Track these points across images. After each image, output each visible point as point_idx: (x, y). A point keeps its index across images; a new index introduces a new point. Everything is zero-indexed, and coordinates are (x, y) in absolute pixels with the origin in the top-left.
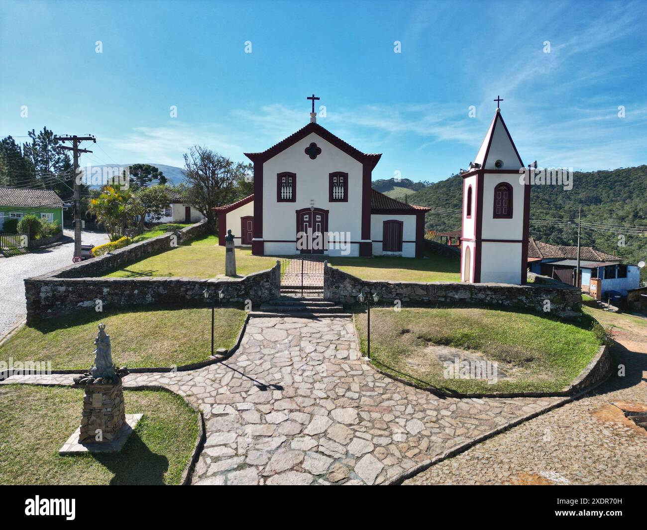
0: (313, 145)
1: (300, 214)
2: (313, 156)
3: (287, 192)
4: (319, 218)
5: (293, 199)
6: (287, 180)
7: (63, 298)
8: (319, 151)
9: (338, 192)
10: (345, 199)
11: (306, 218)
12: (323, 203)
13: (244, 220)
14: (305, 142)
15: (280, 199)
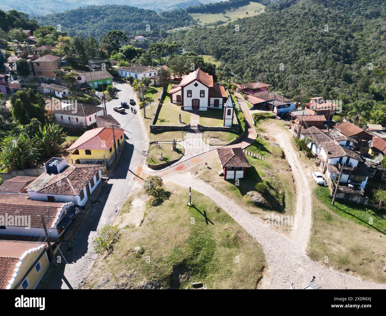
0: (196, 83)
1: (193, 100)
2: (196, 86)
3: (189, 95)
4: (197, 101)
5: (191, 97)
6: (190, 92)
7: (156, 129)
8: (198, 85)
9: (202, 95)
10: (204, 97)
11: (194, 101)
12: (198, 98)
13: (177, 96)
14: (194, 83)
15: (188, 97)
